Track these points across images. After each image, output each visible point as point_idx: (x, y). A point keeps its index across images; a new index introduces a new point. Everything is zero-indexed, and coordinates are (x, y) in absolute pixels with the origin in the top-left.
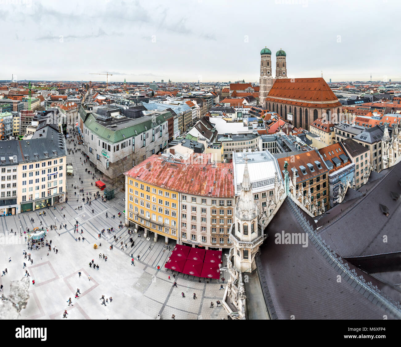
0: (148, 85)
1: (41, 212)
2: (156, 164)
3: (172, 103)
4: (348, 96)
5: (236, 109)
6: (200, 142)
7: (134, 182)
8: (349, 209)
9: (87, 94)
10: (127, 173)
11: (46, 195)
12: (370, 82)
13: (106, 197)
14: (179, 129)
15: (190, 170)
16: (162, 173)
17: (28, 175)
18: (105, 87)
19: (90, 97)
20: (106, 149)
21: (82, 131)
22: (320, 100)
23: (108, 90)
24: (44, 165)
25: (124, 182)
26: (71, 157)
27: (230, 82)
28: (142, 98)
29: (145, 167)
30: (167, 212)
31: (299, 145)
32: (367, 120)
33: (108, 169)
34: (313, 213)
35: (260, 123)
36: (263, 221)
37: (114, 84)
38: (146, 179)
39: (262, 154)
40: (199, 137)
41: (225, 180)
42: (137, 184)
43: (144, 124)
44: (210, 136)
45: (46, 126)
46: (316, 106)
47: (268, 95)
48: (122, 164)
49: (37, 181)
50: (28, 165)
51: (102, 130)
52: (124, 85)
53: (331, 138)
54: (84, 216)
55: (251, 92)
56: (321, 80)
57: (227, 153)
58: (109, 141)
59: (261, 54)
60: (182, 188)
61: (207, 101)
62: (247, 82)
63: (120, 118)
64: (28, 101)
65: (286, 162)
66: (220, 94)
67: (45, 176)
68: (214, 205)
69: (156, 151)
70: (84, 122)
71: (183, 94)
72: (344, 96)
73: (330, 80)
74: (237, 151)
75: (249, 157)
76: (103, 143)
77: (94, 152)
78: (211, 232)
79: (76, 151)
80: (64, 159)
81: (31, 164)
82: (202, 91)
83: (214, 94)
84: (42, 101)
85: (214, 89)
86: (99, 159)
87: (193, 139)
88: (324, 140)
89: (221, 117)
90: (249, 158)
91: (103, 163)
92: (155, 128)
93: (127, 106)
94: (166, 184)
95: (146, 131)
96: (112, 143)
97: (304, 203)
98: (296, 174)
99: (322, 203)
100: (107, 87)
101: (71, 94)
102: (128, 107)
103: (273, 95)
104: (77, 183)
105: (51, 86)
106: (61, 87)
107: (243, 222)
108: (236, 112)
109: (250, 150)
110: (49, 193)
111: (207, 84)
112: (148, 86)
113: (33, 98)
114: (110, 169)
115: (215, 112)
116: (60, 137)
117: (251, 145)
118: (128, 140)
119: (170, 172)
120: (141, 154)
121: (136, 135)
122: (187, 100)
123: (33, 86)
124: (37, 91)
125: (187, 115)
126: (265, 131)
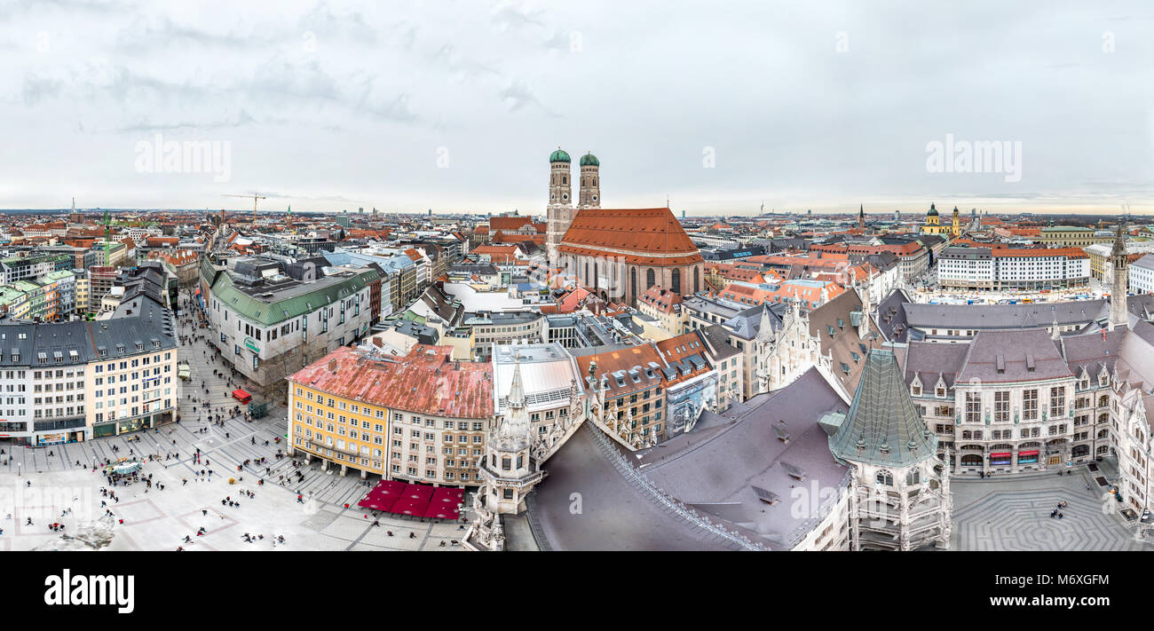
0: (333, 217)
1: (132, 437)
2: (347, 363)
3: (380, 253)
4: (719, 243)
5: (502, 268)
6: (429, 325)
7: (305, 391)
8: (704, 442)
9: (217, 234)
10: (292, 378)
11: (140, 412)
12: (771, 214)
13: (252, 415)
14: (392, 302)
15: (411, 373)
16: (359, 378)
17: (105, 380)
18: (251, 221)
19: (221, 241)
20: (252, 335)
21: (208, 304)
22: (664, 252)
23: (256, 227)
24: (135, 363)
25: (287, 391)
26: (187, 351)
27: (490, 214)
28: (322, 243)
29: (325, 367)
30: (365, 437)
31: (618, 335)
32: (750, 292)
33: (256, 370)
34: (634, 444)
35: (544, 294)
36: (540, 453)
37: (269, 215)
38: (328, 388)
39: (548, 349)
40: (428, 316)
41: (477, 390)
42: (310, 395)
43: (325, 291)
44: (450, 315)
45: (139, 295)
46: (652, 261)
47: (563, 240)
48: (282, 362)
49: (123, 390)
50: (105, 365)
51: (245, 301)
52: (288, 217)
53: (681, 324)
54: (211, 441)
55: (530, 234)
56: (664, 213)
57: (481, 345)
58: (257, 322)
59: (551, 162)
60: (396, 401)
61: (446, 249)
62: (522, 214)
63: (280, 279)
64: (104, 248)
65: (593, 363)
66: (470, 237)
67: (139, 382)
68: (449, 429)
69: (347, 341)
70: (211, 288)
71: (400, 235)
72: (709, 244)
73: (684, 212)
74: (500, 343)
75: (522, 353)
76: (247, 326)
77: (229, 340)
78: (445, 466)
79: (196, 340)
80: (174, 353)
81: (111, 362)
82: (436, 231)
83: (459, 236)
84: (130, 248)
85: (460, 228)
86: (239, 354)
87: (417, 320)
88: (668, 325)
89: (468, 283)
90: (522, 355)
91: (247, 360)
92: (347, 300)
93: (293, 257)
94: (366, 395)
95: (328, 304)
96: (263, 326)
97: (619, 430)
98: (606, 386)
99: (651, 431)
100: (256, 221)
101: (186, 235)
102: (294, 261)
103: (573, 241)
104: (197, 393)
105: (147, 219)
106: (166, 222)
107: (502, 454)
108: (500, 274)
109: (525, 341)
110: (146, 409)
111: (445, 218)
112: (332, 220)
113: (114, 244)
114: (260, 370)
115: (458, 273)
116: (166, 315)
117: (528, 332)
118: (294, 320)
119: (374, 376)
120: (319, 345)
121: (309, 312)
122: (408, 247)
123: (114, 221)
124: (121, 229)
125: (407, 276)
126: (553, 307)
